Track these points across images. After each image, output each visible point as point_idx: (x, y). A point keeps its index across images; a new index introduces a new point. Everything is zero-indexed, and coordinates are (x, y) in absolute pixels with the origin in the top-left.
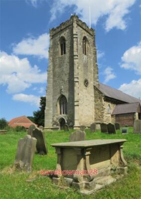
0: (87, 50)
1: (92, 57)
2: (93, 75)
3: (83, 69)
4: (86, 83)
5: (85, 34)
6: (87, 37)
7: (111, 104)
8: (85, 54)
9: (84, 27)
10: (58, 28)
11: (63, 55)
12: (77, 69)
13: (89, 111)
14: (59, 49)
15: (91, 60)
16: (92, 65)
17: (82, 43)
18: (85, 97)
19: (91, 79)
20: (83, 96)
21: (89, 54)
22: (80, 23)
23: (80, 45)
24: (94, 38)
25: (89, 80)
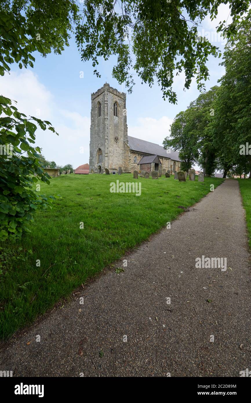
0: (118, 112)
1: (123, 118)
2: (123, 133)
3: (113, 128)
4: (116, 139)
5: (116, 99)
6: (118, 101)
7: (137, 156)
8: (117, 116)
9: (115, 93)
10: (96, 93)
11: (100, 117)
12: (107, 129)
13: (119, 161)
14: (97, 112)
15: (122, 120)
16: (123, 124)
17: (113, 108)
18: (115, 150)
19: (121, 136)
20: (114, 149)
21: (120, 116)
22: (111, 90)
23: (111, 109)
24: (125, 101)
25: (119, 137)
